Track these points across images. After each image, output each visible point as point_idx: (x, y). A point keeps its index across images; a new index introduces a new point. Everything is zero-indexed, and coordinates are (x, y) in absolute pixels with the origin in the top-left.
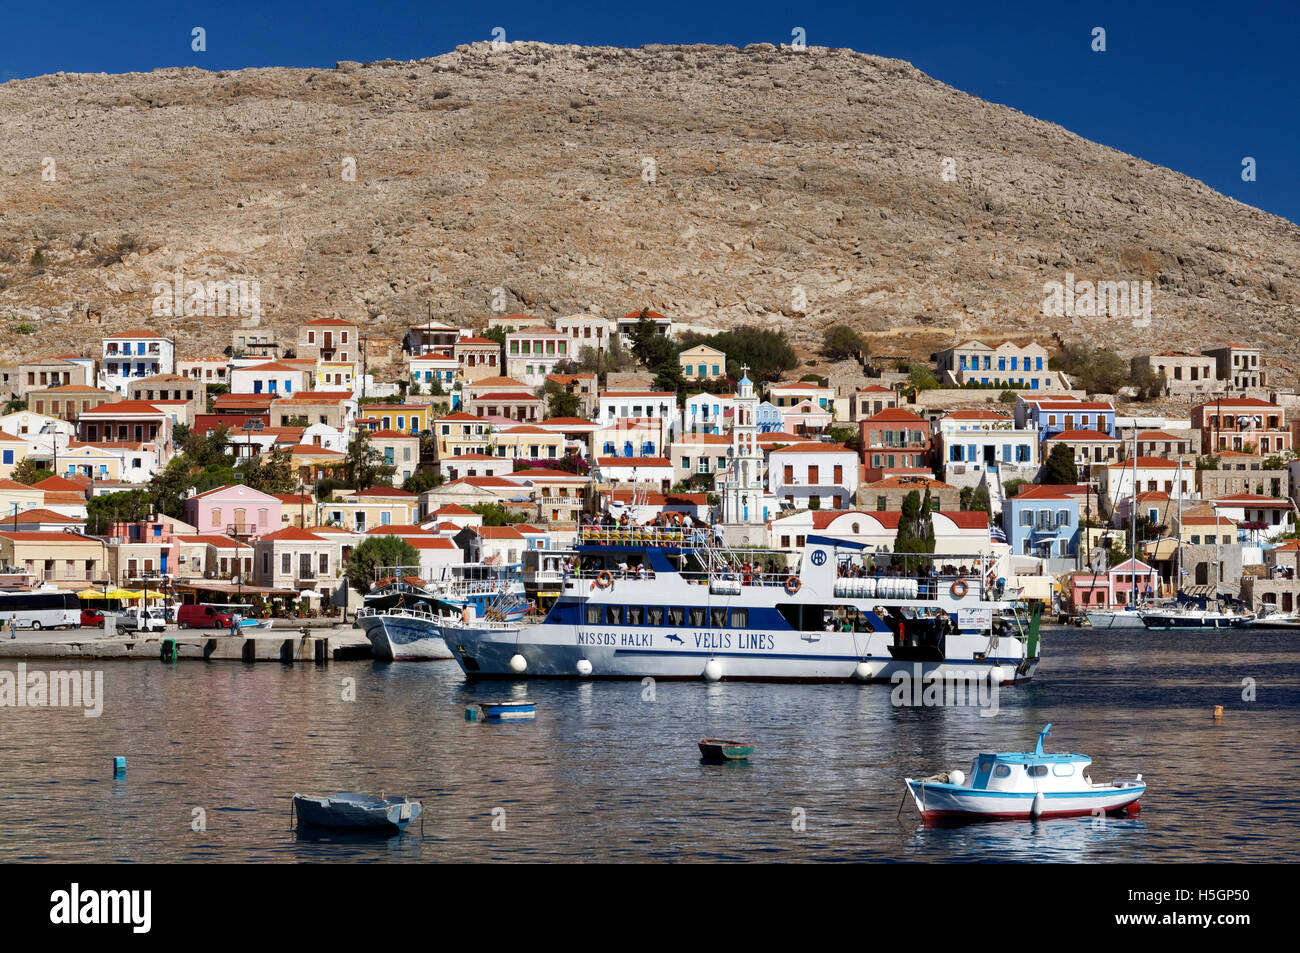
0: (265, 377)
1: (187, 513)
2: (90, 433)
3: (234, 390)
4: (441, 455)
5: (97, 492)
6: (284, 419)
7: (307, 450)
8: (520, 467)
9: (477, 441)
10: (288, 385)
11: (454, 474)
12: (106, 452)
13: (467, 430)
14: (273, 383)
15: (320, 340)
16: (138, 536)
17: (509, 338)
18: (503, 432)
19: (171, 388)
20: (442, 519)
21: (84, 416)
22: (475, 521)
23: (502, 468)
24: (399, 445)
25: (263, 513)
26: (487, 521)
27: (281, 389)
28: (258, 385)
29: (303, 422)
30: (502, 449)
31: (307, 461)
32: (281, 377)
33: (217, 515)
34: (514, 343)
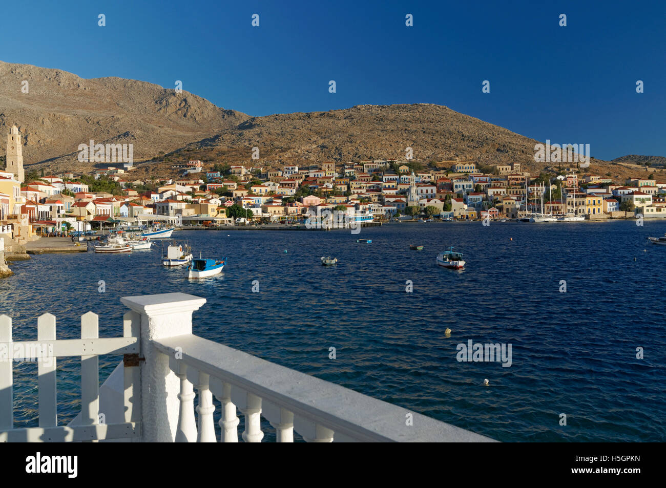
0: (316, 174)
1: (300, 200)
2: (283, 185)
3: (310, 176)
4: (351, 189)
5: (284, 197)
6: (320, 182)
7: (324, 188)
8: (367, 191)
9: (358, 186)
10: (321, 175)
11: (354, 192)
12: (286, 189)
13: (356, 184)
14: (318, 175)
15: (327, 166)
16: (292, 206)
17: (365, 165)
18: (363, 184)
19: (298, 176)
20: (352, 201)
21: (281, 182)
22: (358, 202)
23: (364, 191)
24: (343, 187)
25: (316, 201)
26: (361, 202)
27: (319, 176)
28: (315, 175)
29: (324, 183)
30: (364, 187)
31: (325, 190)
32: (319, 174)
33: (307, 201)
34: (366, 166)
